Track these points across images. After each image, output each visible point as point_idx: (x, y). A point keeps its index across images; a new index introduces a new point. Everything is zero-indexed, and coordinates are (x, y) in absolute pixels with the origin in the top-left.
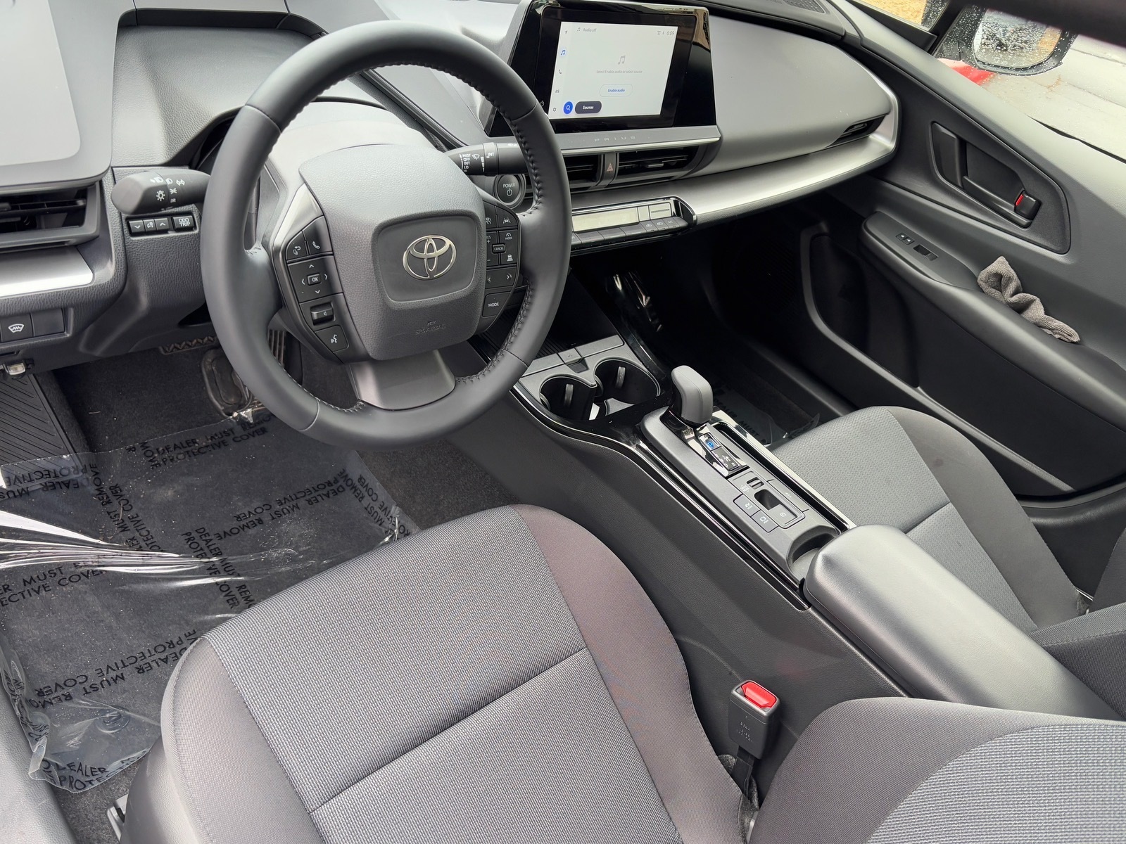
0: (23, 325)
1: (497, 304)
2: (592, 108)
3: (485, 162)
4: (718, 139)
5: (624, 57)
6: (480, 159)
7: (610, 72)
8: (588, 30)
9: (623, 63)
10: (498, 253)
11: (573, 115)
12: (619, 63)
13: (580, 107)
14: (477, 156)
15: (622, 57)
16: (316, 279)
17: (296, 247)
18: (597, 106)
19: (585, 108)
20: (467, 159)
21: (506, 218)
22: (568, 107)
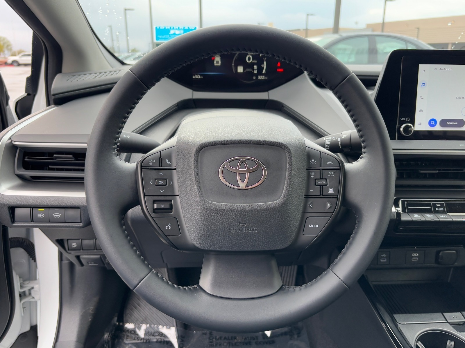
0: (60, 215)
1: (318, 226)
2: (456, 123)
3: (341, 141)
6: (337, 139)
8: (444, 69)
10: (320, 185)
11: (438, 128)
13: (444, 123)
14: (335, 138)
16: (162, 182)
17: (152, 160)
18: (460, 123)
19: (448, 123)
20: (328, 141)
21: (330, 161)
22: (432, 122)
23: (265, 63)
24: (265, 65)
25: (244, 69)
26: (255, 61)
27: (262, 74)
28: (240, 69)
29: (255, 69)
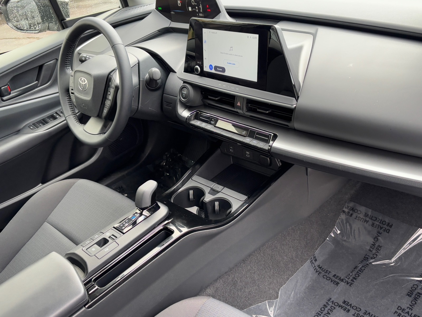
1: (105, 111)
2: (221, 70)
4: (295, 106)
5: (232, 47)
7: (226, 54)
9: (232, 50)
10: (109, 94)
11: (213, 71)
12: (230, 50)
13: (216, 68)
15: (231, 47)
18: (223, 70)
19: (218, 69)
21: (113, 84)
22: (211, 67)
23: (201, 5)
24: (201, 7)
25: (192, 9)
26: (196, 4)
27: (201, 13)
28: (190, 9)
29: (197, 9)
